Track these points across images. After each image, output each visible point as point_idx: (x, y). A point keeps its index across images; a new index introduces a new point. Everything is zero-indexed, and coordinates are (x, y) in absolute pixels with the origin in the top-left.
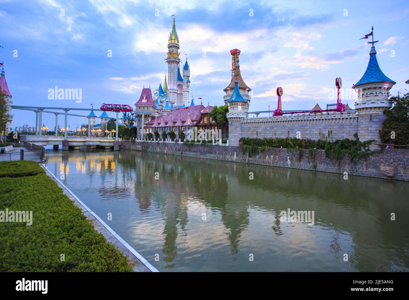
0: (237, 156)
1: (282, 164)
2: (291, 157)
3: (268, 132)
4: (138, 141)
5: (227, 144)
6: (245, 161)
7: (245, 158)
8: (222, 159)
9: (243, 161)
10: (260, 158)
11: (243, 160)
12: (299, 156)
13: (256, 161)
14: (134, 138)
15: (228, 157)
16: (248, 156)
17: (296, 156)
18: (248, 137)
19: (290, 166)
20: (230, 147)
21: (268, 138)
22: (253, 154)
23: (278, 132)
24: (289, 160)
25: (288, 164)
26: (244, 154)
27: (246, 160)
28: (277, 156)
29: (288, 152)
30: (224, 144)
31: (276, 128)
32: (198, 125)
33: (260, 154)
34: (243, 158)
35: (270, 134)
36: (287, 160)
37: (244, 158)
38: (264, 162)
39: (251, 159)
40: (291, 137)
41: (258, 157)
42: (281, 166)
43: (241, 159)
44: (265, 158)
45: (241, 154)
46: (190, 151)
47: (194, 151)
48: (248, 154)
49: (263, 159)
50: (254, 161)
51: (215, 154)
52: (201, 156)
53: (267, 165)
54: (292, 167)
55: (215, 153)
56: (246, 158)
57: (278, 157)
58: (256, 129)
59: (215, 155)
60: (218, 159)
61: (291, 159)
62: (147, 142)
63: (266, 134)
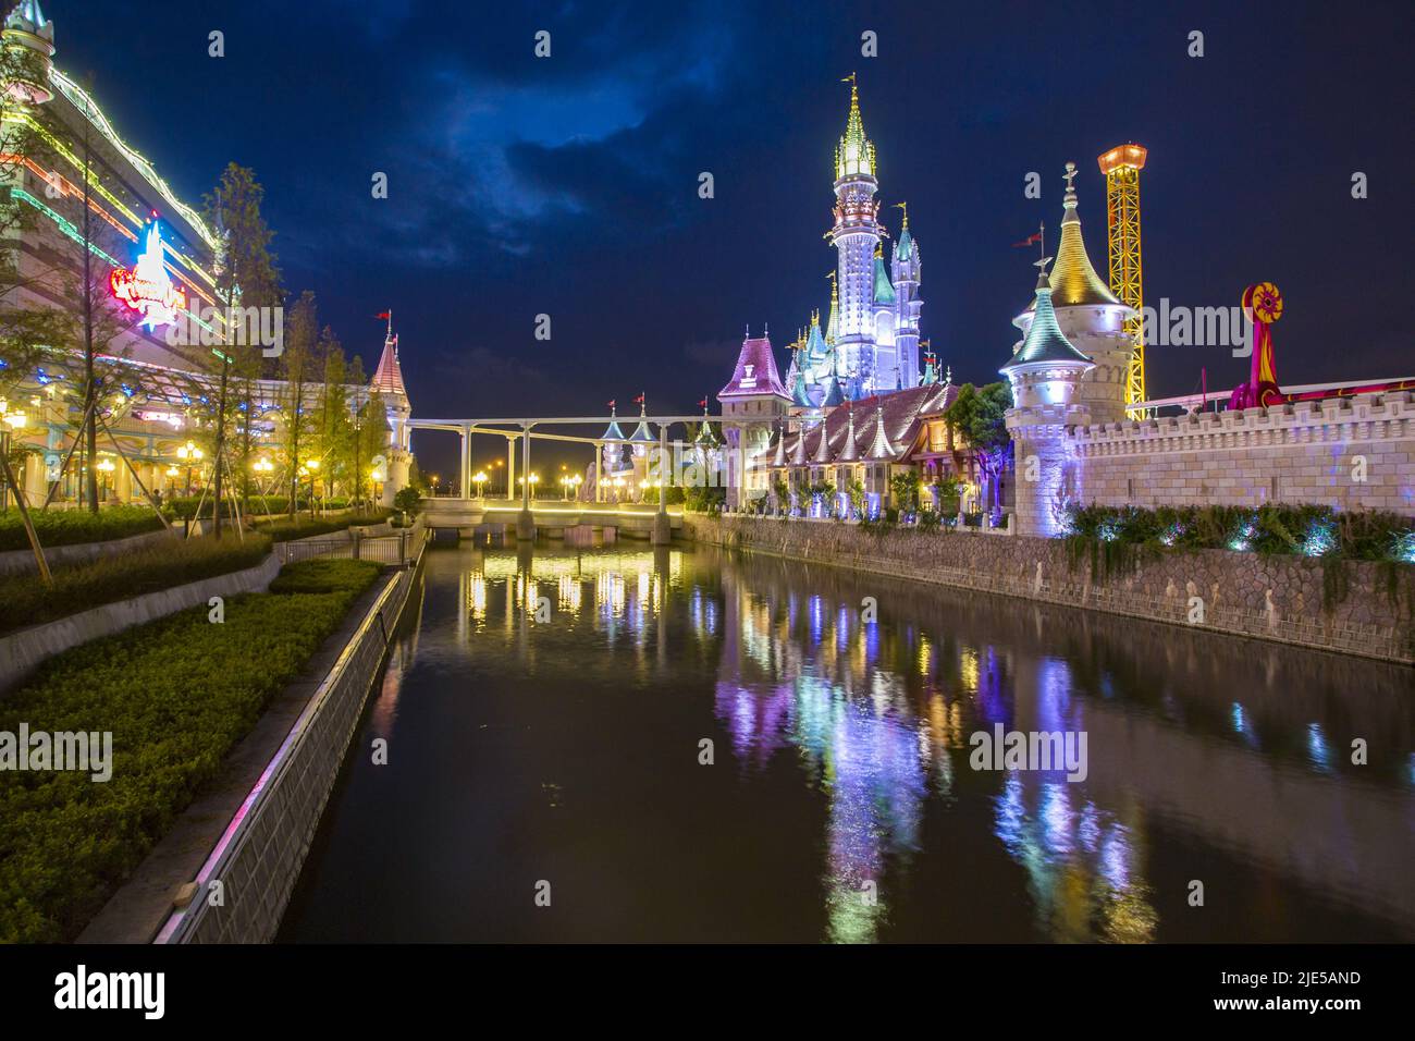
0: (1045, 577)
1: (1236, 619)
2: (1281, 592)
3: (1176, 483)
4: (727, 515)
5: (1009, 532)
6: (1078, 601)
7: (1078, 587)
8: (991, 586)
9: (1070, 598)
10: (1139, 590)
11: (1071, 593)
12: (1322, 591)
13: (1120, 600)
14: (716, 506)
15: (1012, 582)
16: (1089, 577)
17: (1305, 588)
18: (1094, 504)
19: (1276, 635)
20: (1020, 543)
21: (1177, 508)
22: (1109, 569)
23: (1223, 483)
24: (1270, 606)
25: (1265, 622)
26: (1073, 567)
27: (1080, 594)
28: (1216, 586)
29: (1264, 571)
30: (999, 531)
31: (1213, 465)
32: (916, 457)
33: (1139, 572)
34: (1071, 586)
35: (1185, 491)
36: (1263, 607)
37: (1074, 588)
38: (1154, 605)
39: (1099, 592)
40: (1285, 501)
41: (1129, 583)
42: (1233, 631)
43: (1061, 589)
44: (1161, 592)
45: (1062, 568)
46: (881, 552)
47: (895, 555)
48: (1089, 570)
49: (1153, 594)
50: (1115, 602)
51: (964, 566)
52: (917, 571)
53: (1170, 620)
54: (1286, 640)
55: (967, 563)
56: (1082, 589)
57: (1219, 591)
58: (1127, 468)
59: (965, 572)
60: (975, 584)
61: (1283, 603)
62: (755, 521)
63: (1173, 492)
